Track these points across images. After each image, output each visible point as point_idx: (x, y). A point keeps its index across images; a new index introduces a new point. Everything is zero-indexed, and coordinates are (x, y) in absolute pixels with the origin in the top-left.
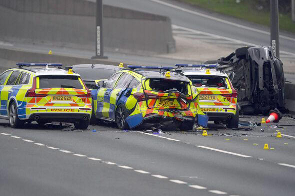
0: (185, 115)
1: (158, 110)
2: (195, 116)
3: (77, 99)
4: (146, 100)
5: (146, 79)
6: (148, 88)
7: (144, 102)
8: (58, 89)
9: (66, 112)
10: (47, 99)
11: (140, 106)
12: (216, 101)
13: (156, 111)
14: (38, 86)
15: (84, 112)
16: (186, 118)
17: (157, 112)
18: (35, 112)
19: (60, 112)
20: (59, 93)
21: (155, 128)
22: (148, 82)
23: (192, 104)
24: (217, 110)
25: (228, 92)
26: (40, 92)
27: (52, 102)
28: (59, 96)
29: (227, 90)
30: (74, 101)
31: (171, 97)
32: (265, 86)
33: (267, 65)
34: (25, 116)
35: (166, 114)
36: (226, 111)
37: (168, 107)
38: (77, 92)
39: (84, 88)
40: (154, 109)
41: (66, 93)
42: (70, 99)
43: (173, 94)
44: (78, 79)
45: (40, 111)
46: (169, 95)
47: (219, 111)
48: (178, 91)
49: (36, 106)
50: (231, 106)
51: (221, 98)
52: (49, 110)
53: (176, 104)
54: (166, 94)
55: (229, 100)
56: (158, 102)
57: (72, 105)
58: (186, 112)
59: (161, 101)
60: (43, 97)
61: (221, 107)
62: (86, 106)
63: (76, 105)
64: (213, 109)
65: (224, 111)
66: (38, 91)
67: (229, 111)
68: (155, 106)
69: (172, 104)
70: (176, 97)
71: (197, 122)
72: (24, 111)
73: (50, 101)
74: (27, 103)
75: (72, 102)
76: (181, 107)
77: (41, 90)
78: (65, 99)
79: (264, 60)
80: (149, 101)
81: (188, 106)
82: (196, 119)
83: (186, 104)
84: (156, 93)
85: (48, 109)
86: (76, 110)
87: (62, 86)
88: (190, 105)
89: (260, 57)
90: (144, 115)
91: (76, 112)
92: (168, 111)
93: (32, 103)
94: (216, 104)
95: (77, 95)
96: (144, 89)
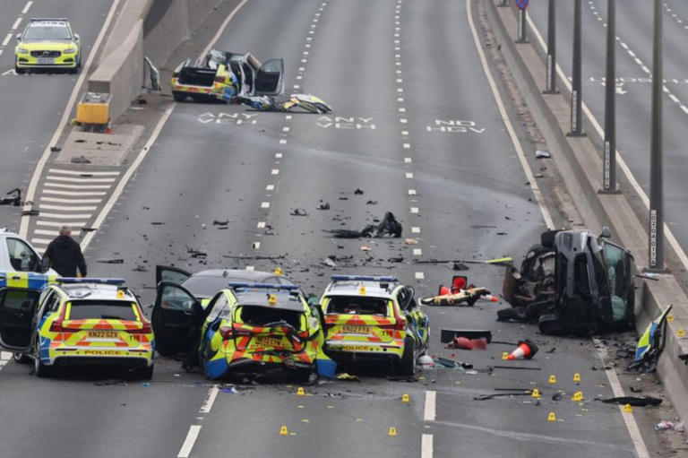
0: (297, 359)
1: (252, 353)
2: (311, 361)
3: (125, 336)
4: (234, 337)
5: (238, 307)
6: (239, 320)
7: (231, 341)
8: (96, 321)
9: (107, 355)
10: (80, 335)
11: (225, 347)
12: (371, 335)
13: (248, 355)
14: (67, 316)
15: (136, 355)
16: (300, 365)
17: (250, 356)
18: (60, 354)
19: (98, 355)
20: (97, 327)
21: (246, 380)
22: (239, 311)
23: (309, 344)
24: (371, 349)
25: (389, 322)
26: (70, 325)
27: (88, 340)
28: (97, 331)
29: (388, 319)
30: (121, 339)
31: (276, 333)
32: (576, 291)
33: (581, 259)
34: (48, 361)
35: (266, 358)
36: (385, 350)
37: (272, 348)
38: (127, 326)
39: (138, 319)
40: (246, 352)
41: (109, 328)
42: (116, 335)
43: (279, 329)
44: (131, 306)
45: (69, 354)
46: (271, 331)
47: (375, 351)
48: (288, 325)
49: (63, 346)
50: (394, 343)
51: (379, 331)
52: (82, 352)
53: (285, 343)
54: (267, 330)
55: (391, 334)
56: (253, 341)
57: (118, 344)
58: (300, 355)
59: (260, 339)
60: (74, 334)
61: (377, 344)
62: (141, 347)
63: (125, 344)
64: (366, 348)
65: (381, 351)
66: (66, 323)
67: (389, 351)
68: (249, 347)
69: (279, 343)
70: (283, 334)
71: (316, 371)
72: (46, 353)
73: (84, 338)
74: (52, 342)
75: (118, 340)
76: (294, 347)
77: (70, 322)
78: (108, 336)
79: (578, 252)
80: (239, 340)
81: (303, 346)
82: (313, 367)
83: (300, 343)
84: (251, 328)
85: (82, 350)
86: (123, 353)
87: (104, 317)
88: (305, 345)
89: (571, 246)
90: (229, 361)
91: (124, 355)
92: (270, 353)
93: (56, 342)
94: (371, 339)
95: (126, 331)
96: (234, 322)
